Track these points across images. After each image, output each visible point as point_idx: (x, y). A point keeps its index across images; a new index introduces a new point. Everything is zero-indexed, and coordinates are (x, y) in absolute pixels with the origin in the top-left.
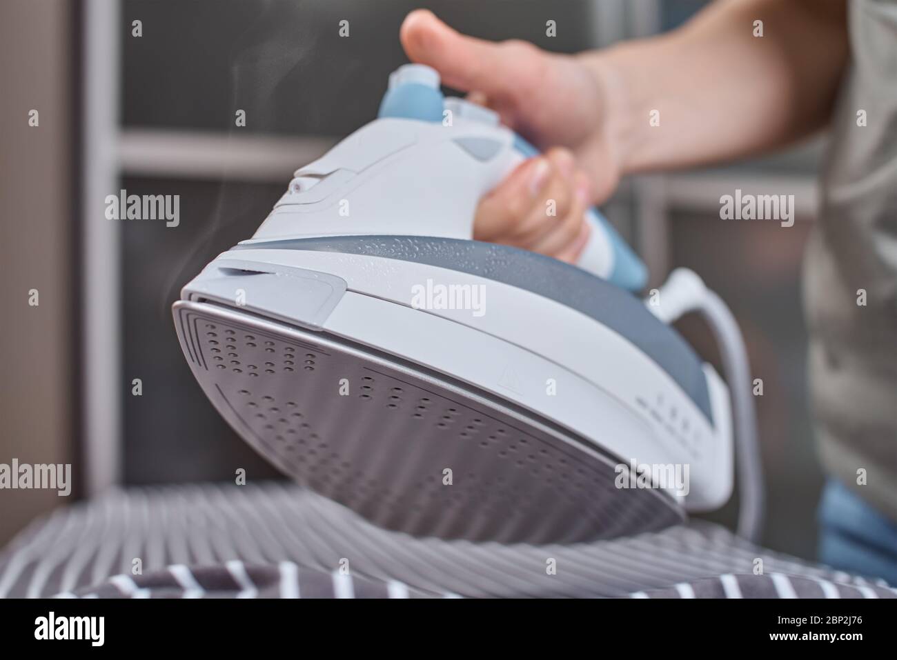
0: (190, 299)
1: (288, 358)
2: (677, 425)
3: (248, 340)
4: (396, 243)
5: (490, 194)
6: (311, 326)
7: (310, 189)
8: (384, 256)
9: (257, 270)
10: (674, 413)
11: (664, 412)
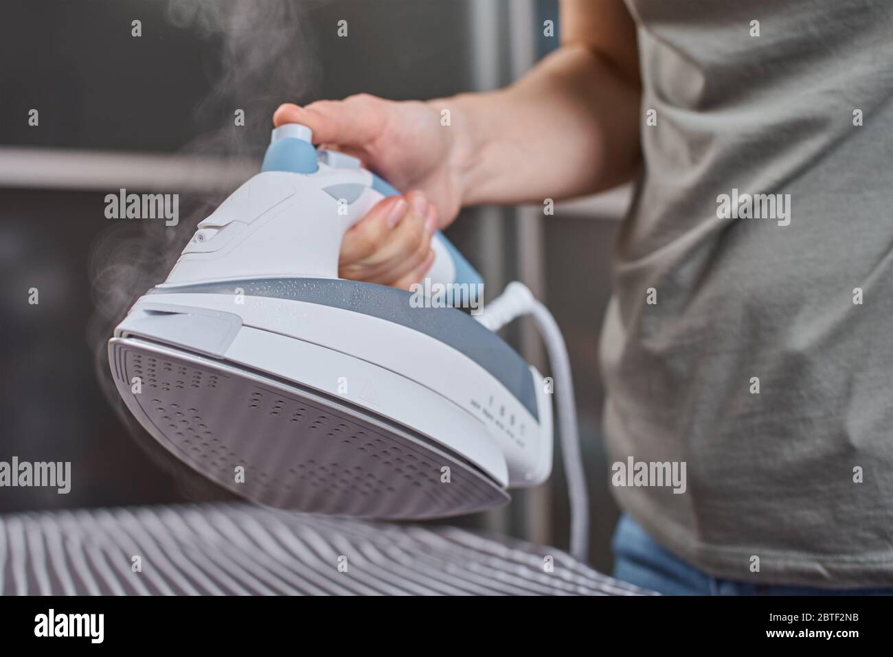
0: (121, 336)
1: (196, 379)
2: (505, 420)
3: (166, 366)
4: (280, 285)
5: (353, 227)
6: (215, 355)
7: (211, 239)
8: (270, 296)
9: (174, 311)
10: (502, 411)
11: (494, 411)
